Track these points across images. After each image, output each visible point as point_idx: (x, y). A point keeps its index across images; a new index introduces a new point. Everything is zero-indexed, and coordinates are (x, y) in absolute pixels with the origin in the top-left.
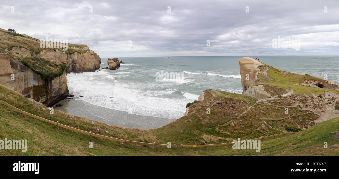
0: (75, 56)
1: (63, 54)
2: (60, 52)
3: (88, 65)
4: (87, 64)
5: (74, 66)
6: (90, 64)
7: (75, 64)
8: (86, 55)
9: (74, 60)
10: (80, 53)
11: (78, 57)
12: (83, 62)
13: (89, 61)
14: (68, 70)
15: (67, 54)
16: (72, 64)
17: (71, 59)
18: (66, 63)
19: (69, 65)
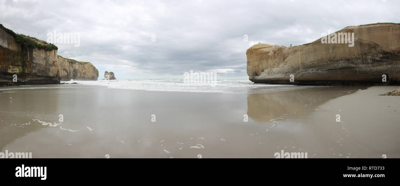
0: (77, 66)
1: (65, 61)
2: (62, 59)
3: (87, 75)
4: (87, 73)
5: (75, 74)
6: (89, 74)
7: (76, 72)
8: (86, 66)
9: (75, 69)
10: (81, 64)
11: (79, 67)
12: (84, 71)
13: (88, 71)
14: (70, 76)
15: (69, 62)
16: (73, 72)
17: (73, 67)
18: (67, 69)
19: (70, 72)
